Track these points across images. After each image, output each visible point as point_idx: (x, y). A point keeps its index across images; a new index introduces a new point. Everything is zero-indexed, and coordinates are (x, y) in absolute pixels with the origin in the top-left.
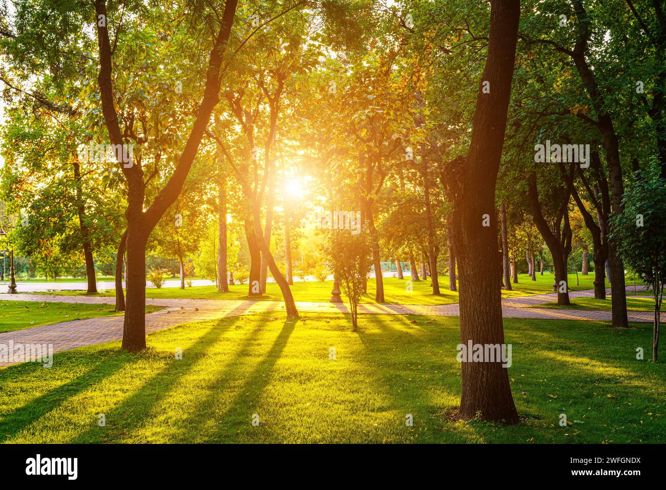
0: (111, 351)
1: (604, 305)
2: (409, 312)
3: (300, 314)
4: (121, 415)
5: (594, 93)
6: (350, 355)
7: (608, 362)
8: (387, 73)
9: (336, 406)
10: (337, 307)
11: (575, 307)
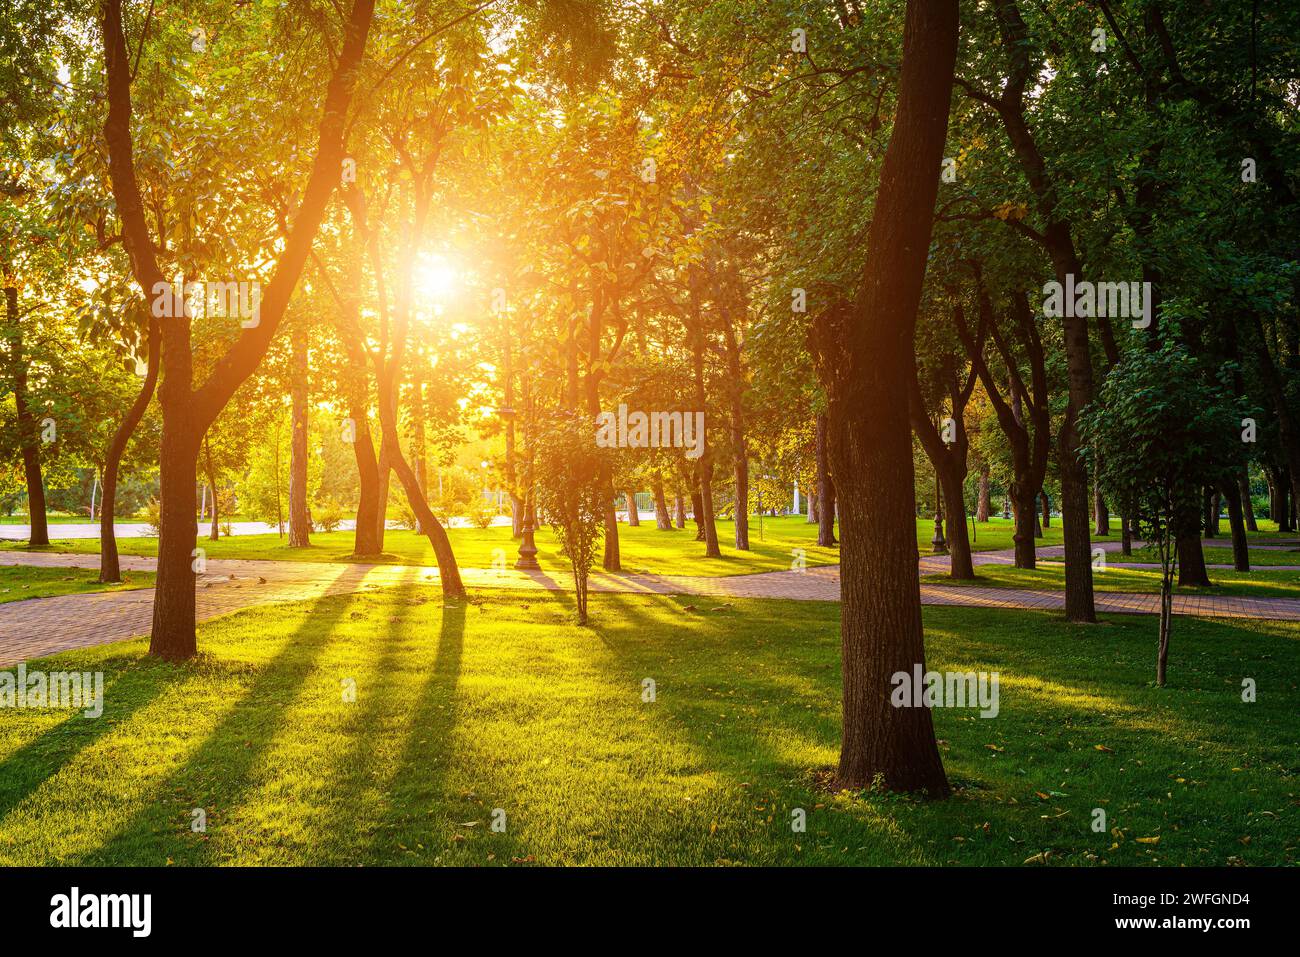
0: (131, 660)
1: (1035, 579)
2: (673, 589)
3: (470, 592)
4: (193, 779)
5: (1039, 181)
6: (593, 670)
7: (1076, 686)
8: (634, 129)
9: (601, 765)
10: (532, 578)
11: (984, 582)
